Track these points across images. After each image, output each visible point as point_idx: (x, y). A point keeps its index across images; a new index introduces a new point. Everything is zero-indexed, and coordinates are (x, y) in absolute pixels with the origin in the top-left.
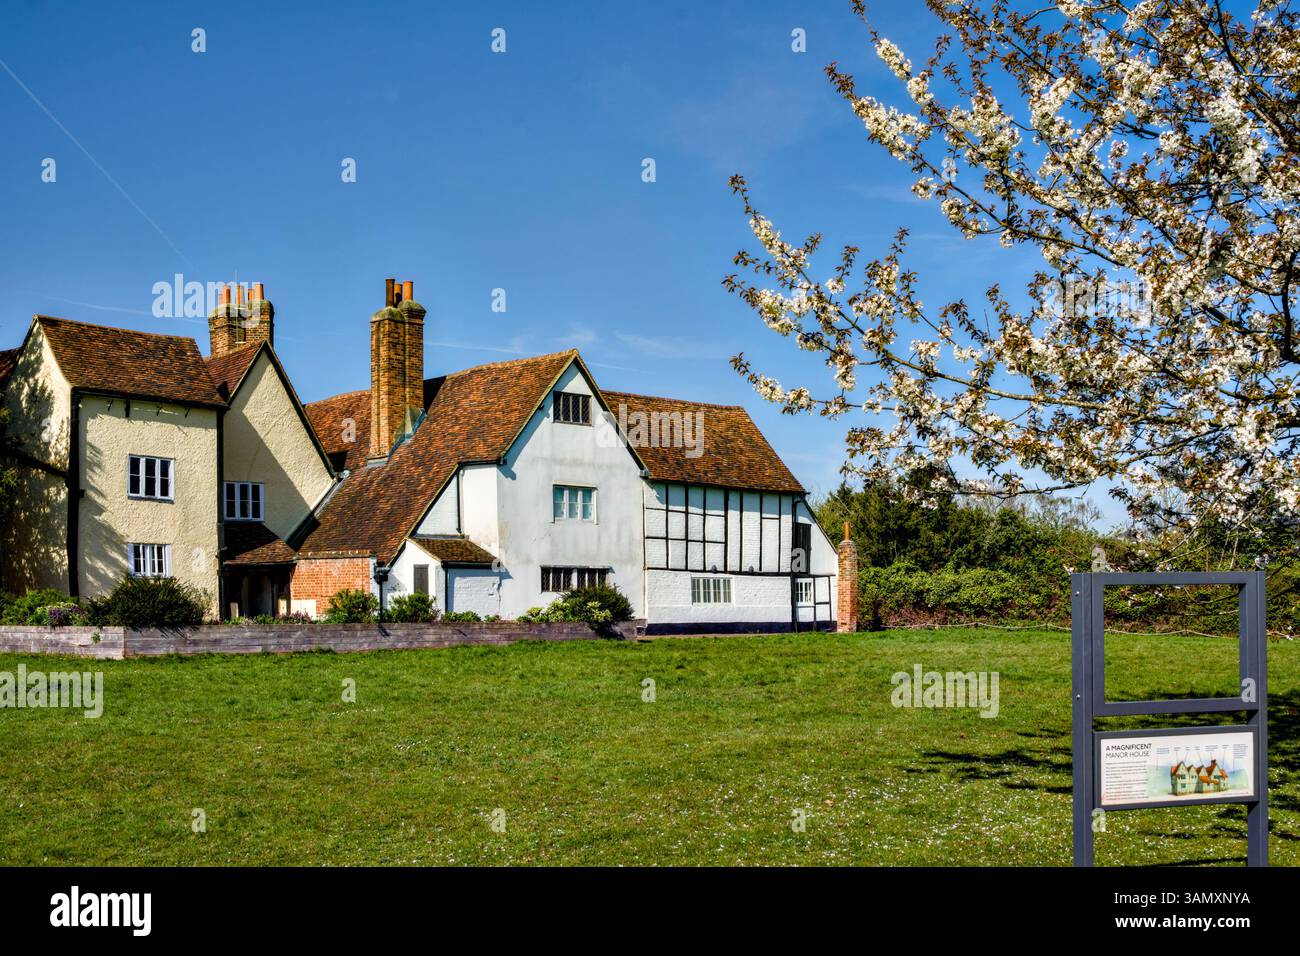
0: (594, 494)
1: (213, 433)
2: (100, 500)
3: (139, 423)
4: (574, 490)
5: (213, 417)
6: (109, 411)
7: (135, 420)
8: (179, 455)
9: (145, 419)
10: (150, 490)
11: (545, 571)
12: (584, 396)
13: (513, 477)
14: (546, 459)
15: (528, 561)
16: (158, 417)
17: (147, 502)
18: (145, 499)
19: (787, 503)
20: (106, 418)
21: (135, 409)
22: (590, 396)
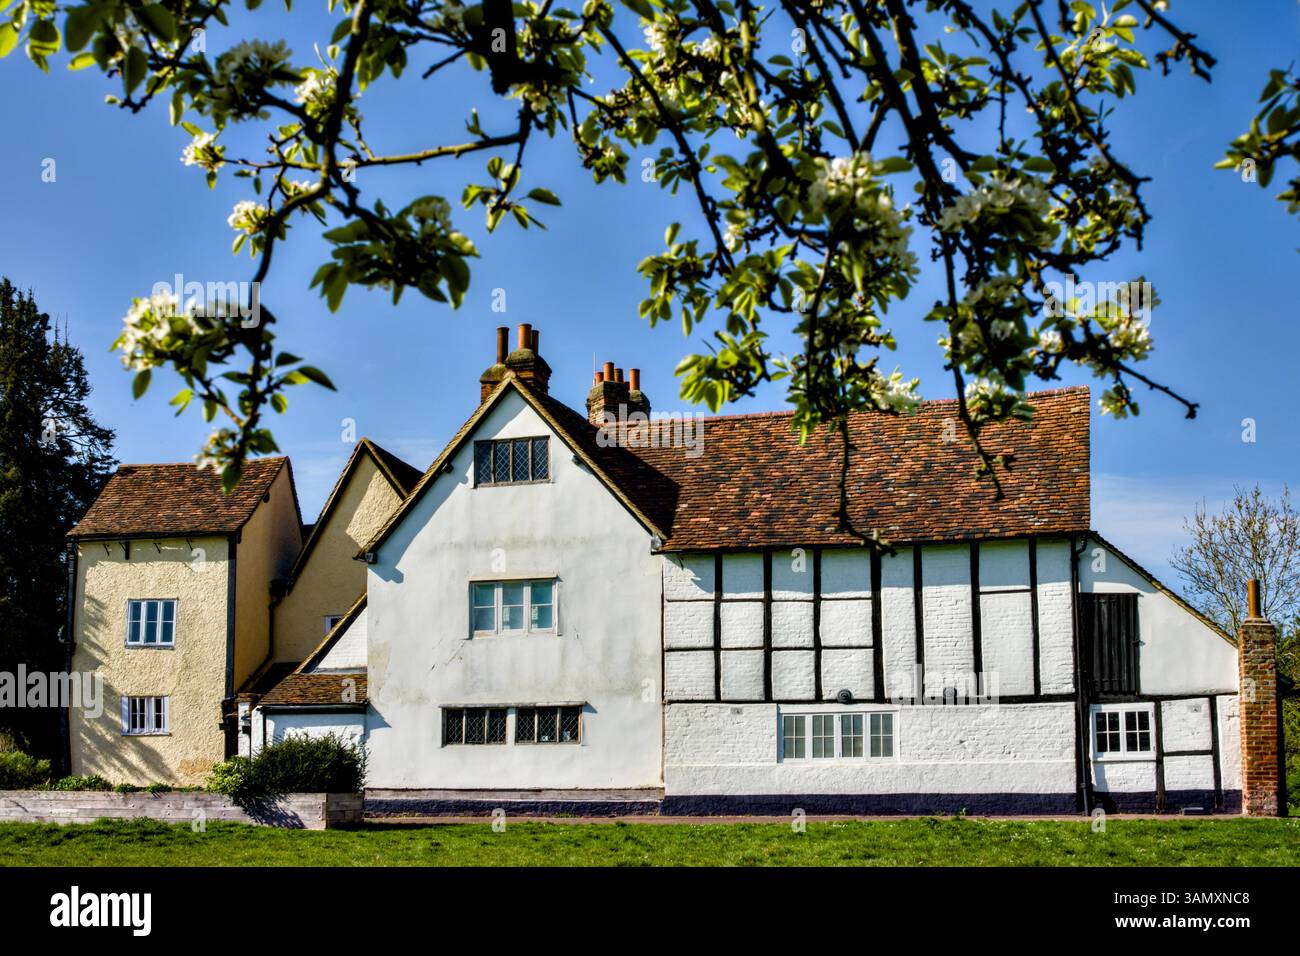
0: (555, 590)
1: (224, 565)
2: (97, 655)
3: (139, 565)
4: (512, 587)
5: (223, 546)
6: (108, 556)
7: (137, 562)
8: (182, 595)
9: (148, 559)
10: (151, 636)
11: (451, 715)
12: (534, 439)
13: (399, 578)
14: (457, 546)
15: (421, 699)
16: (161, 556)
17: (145, 651)
18: (143, 647)
19: (1054, 558)
20: (106, 563)
21: (137, 549)
22: (548, 437)
